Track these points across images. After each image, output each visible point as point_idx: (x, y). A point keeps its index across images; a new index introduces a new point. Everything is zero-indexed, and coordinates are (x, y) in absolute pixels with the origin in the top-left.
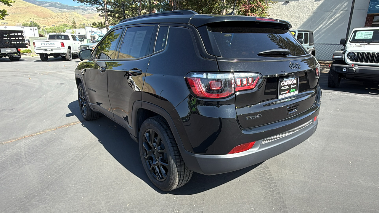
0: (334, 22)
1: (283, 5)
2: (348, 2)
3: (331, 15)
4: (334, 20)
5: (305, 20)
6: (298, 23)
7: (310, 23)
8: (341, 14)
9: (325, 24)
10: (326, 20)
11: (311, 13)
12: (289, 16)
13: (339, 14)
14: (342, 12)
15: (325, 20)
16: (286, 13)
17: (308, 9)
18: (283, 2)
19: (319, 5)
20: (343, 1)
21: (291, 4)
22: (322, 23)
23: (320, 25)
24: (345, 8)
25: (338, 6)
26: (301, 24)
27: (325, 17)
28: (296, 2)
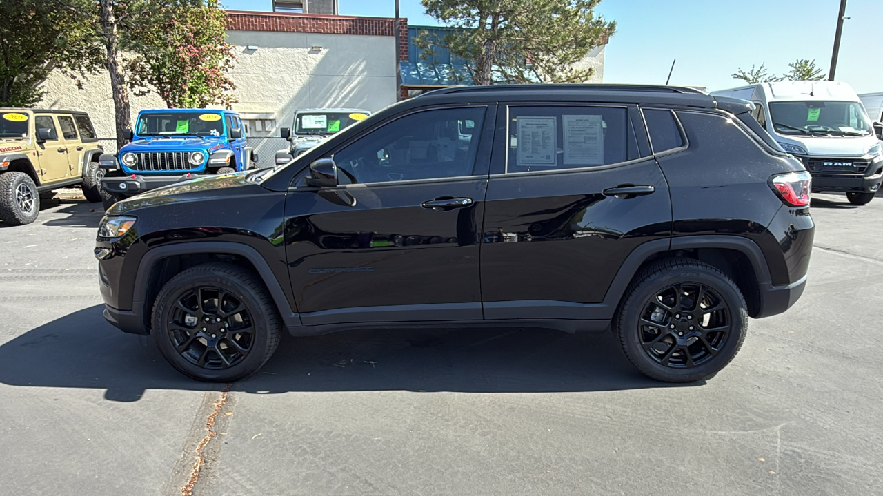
0: (351, 96)
1: (244, 52)
2: (367, 62)
3: (343, 82)
4: (350, 92)
5: (297, 89)
6: (283, 93)
7: (308, 95)
8: (359, 83)
9: (335, 99)
10: (337, 92)
11: (306, 75)
12: (262, 79)
13: (356, 82)
14: (359, 78)
15: (334, 91)
16: (255, 72)
17: (299, 66)
18: (242, 46)
19: (318, 61)
20: (358, 60)
21: (262, 54)
22: (330, 97)
23: (327, 100)
24: (363, 71)
25: (352, 67)
26: (291, 96)
27: (333, 86)
28: (272, 49)
